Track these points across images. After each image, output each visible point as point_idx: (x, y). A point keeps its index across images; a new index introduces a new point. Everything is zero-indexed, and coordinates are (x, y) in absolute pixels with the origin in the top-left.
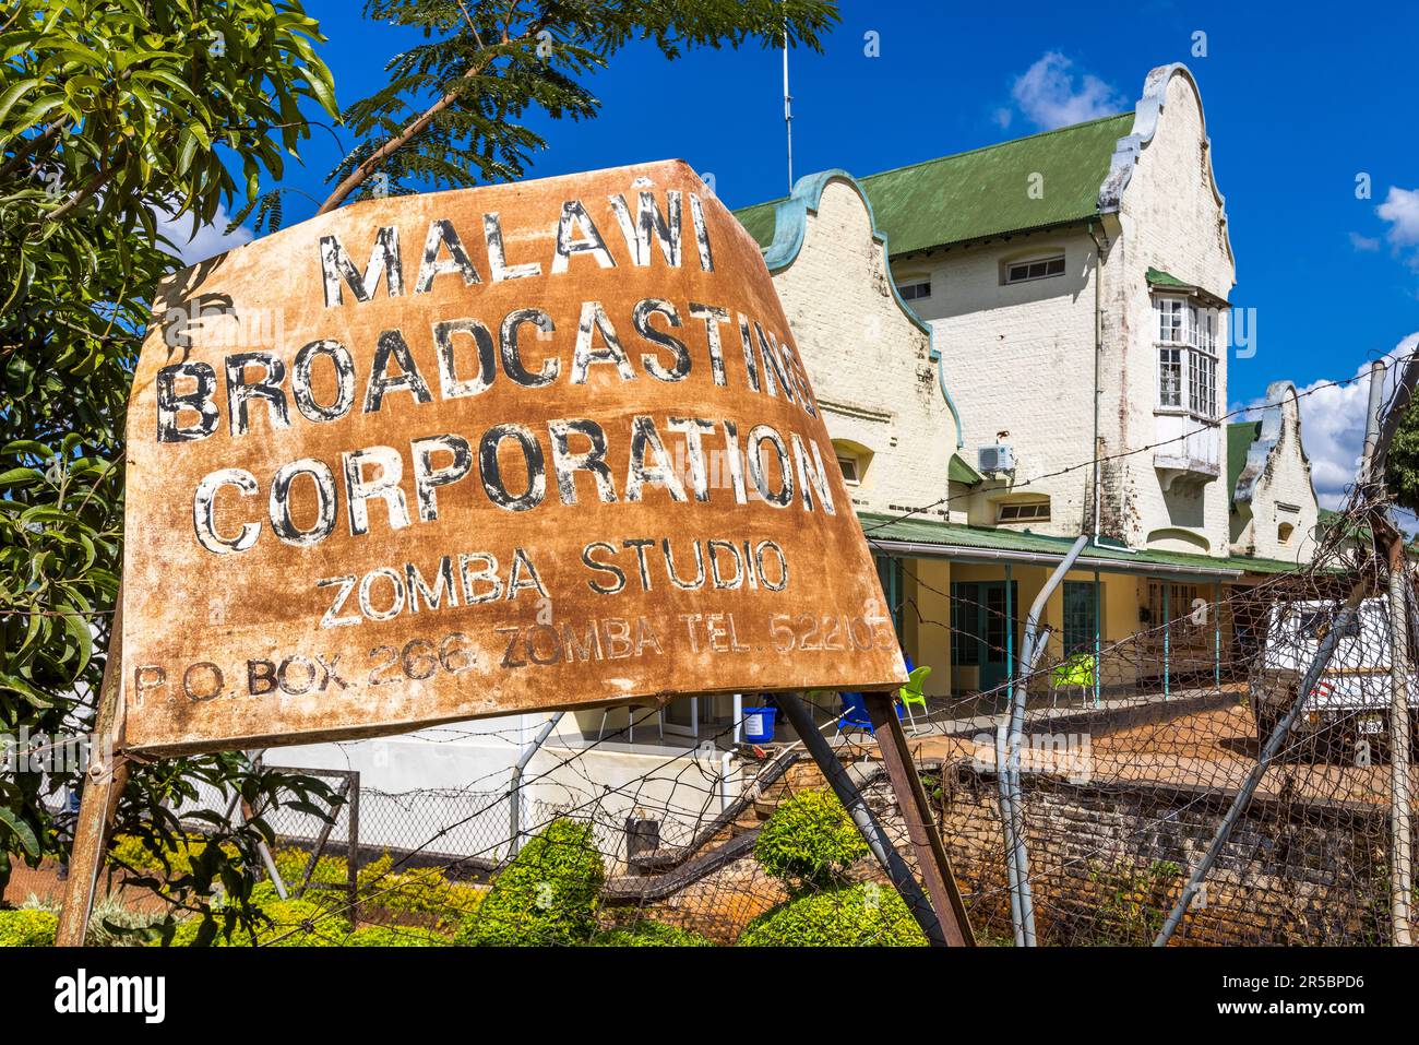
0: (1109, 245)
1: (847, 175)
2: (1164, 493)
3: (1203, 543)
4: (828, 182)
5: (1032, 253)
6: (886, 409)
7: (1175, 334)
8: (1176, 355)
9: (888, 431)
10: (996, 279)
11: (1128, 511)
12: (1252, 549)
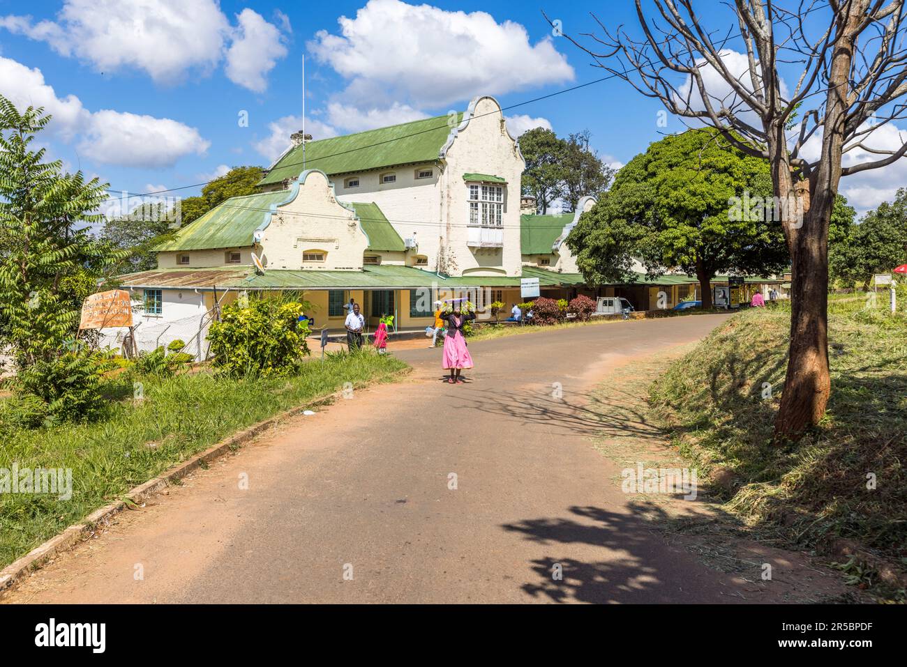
0: (444, 168)
1: (317, 170)
2: (474, 255)
3: (503, 272)
4: (310, 173)
5: (425, 168)
6: (333, 238)
7: (476, 198)
8: (476, 205)
9: (335, 245)
10: (414, 177)
11: (450, 263)
12: (561, 270)
